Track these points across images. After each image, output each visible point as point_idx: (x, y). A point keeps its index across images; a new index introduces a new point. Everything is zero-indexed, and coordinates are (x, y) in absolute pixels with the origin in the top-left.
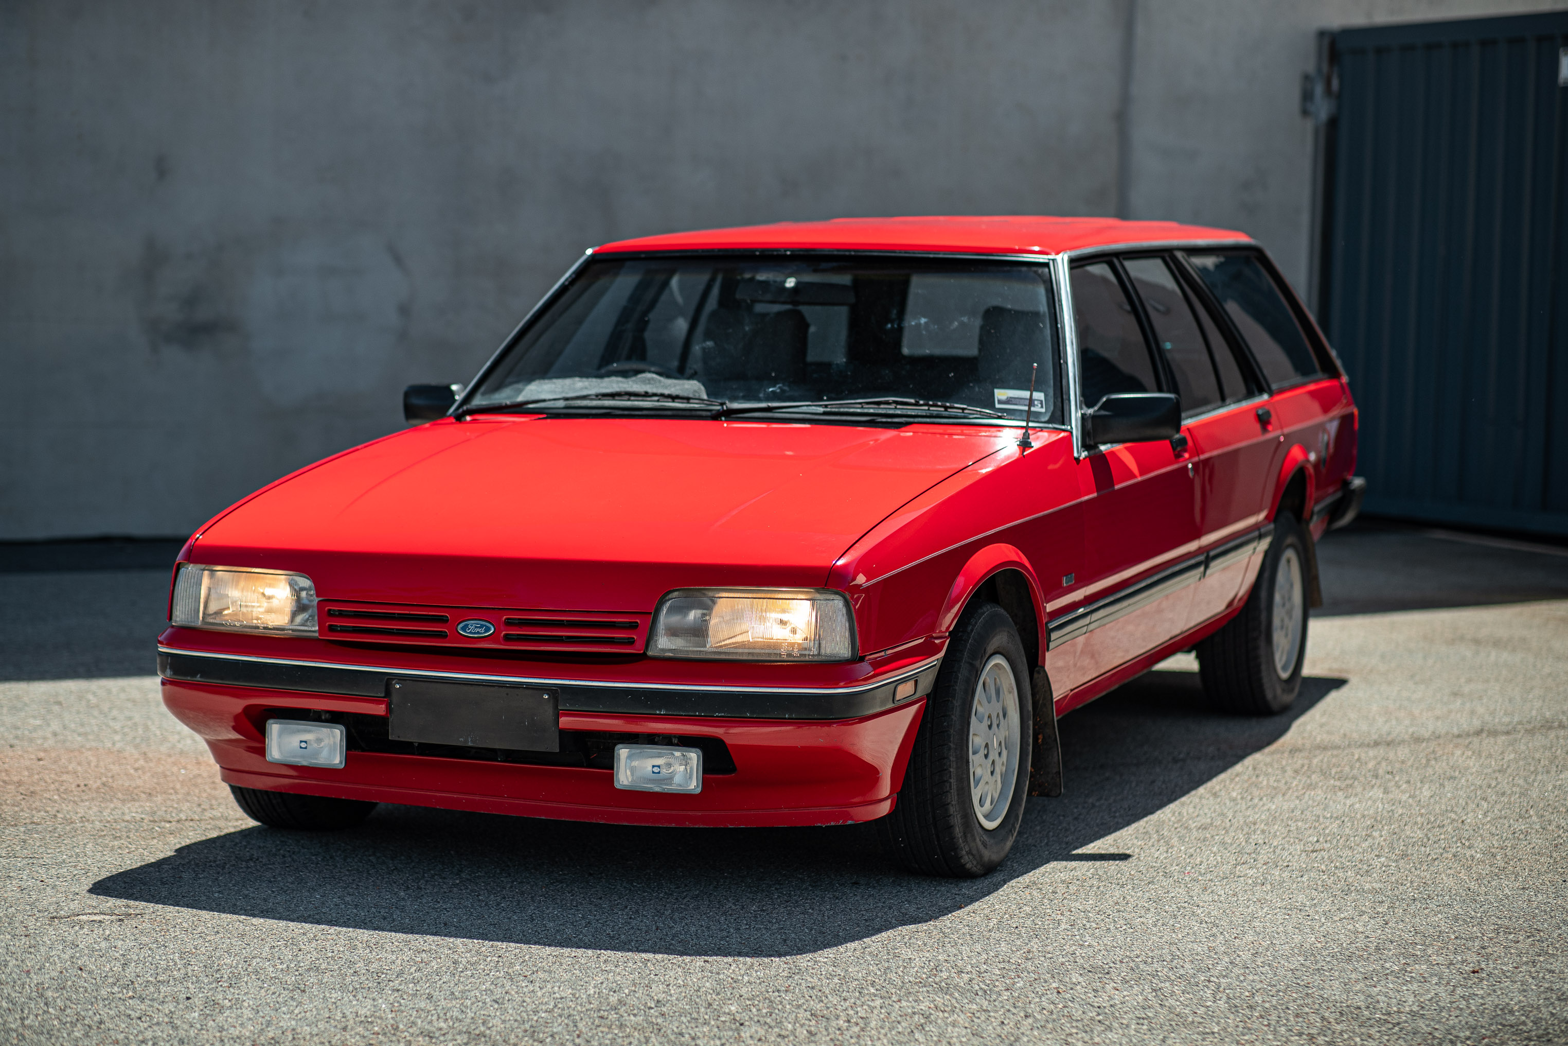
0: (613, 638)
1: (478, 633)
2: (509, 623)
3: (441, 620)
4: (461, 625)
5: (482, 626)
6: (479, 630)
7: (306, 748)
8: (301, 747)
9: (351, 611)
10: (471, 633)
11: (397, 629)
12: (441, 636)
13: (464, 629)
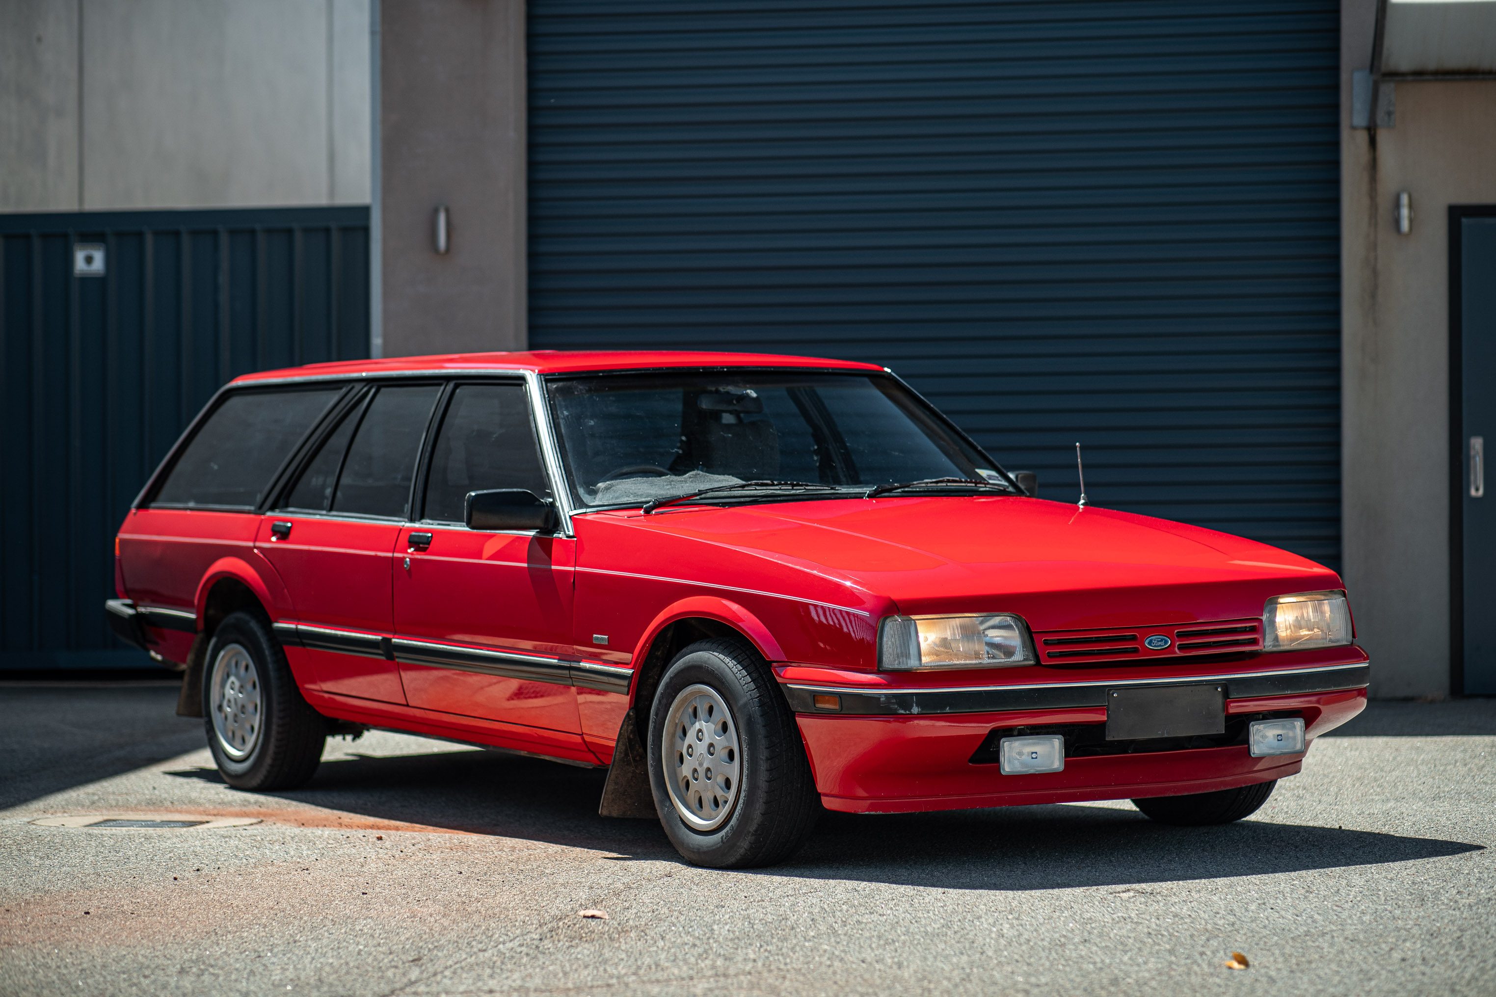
0: (1238, 640)
1: (1160, 646)
2: (1181, 635)
3: (1134, 638)
4: (1147, 641)
5: (1162, 640)
6: (1160, 643)
7: (1036, 758)
8: (1032, 758)
9: (1054, 640)
10: (1155, 646)
11: (1098, 650)
12: (1136, 651)
13: (1150, 643)
